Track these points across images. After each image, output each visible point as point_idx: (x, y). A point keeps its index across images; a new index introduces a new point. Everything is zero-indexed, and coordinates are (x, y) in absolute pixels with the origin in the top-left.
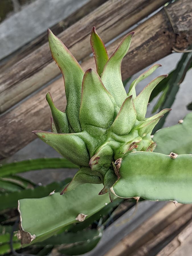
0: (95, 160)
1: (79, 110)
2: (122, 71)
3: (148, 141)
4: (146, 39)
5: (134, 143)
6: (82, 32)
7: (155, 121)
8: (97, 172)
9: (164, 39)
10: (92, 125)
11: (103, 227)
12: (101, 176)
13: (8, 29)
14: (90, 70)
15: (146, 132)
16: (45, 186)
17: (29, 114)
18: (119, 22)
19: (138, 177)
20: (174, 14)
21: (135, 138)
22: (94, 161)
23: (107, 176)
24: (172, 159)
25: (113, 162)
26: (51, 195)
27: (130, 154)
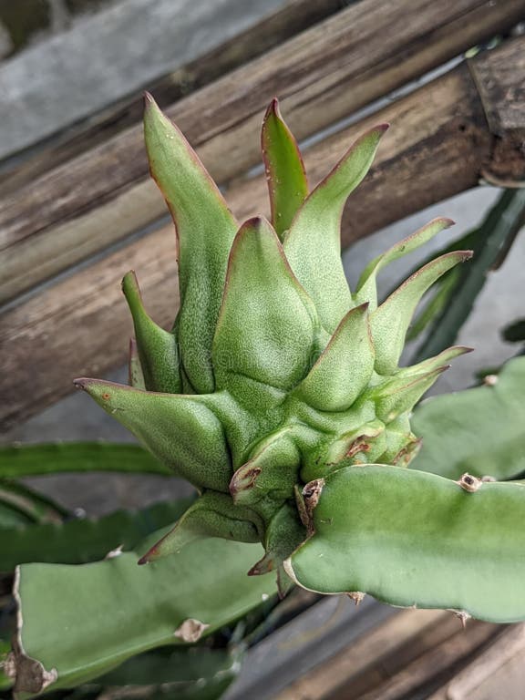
0: (246, 476)
1: (212, 332)
2: (342, 230)
3: (400, 434)
4: (411, 142)
5: (360, 438)
6: (235, 105)
7: (425, 380)
8: (250, 512)
9: (459, 145)
10: (247, 376)
11: (243, 646)
12: (259, 524)
13: (31, 76)
14: (255, 222)
15: (397, 408)
16: (94, 519)
17: (69, 318)
18: (339, 89)
19: (364, 537)
20: (495, 80)
21: (364, 423)
22: (243, 479)
23: (279, 523)
24: (466, 492)
25: (296, 487)
26: (112, 559)
27: (350, 470)
